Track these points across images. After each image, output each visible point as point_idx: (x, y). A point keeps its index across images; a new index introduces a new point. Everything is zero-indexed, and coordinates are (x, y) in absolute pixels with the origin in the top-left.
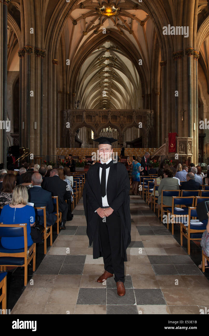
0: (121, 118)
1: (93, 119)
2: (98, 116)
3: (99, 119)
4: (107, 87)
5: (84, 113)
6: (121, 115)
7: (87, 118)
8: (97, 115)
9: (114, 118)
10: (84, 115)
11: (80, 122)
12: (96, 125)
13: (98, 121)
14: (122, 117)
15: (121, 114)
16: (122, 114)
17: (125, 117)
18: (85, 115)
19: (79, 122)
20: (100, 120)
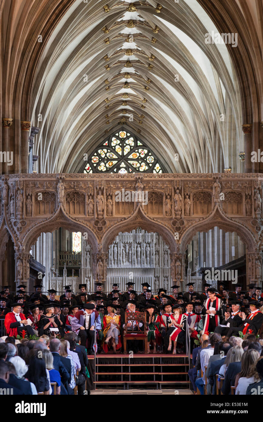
0: (175, 202)
1: (88, 204)
2: (102, 194)
3: (107, 206)
4: (132, 66)
5: (60, 185)
6: (175, 193)
7: (68, 203)
8: (100, 193)
9: (154, 202)
10: (61, 194)
11: (48, 216)
12: (97, 223)
13: (103, 211)
14: (177, 197)
15: (176, 188)
16: (178, 188)
17: (189, 198)
18: (63, 192)
19: (45, 212)
20: (110, 206)
